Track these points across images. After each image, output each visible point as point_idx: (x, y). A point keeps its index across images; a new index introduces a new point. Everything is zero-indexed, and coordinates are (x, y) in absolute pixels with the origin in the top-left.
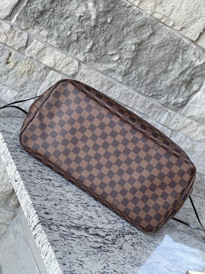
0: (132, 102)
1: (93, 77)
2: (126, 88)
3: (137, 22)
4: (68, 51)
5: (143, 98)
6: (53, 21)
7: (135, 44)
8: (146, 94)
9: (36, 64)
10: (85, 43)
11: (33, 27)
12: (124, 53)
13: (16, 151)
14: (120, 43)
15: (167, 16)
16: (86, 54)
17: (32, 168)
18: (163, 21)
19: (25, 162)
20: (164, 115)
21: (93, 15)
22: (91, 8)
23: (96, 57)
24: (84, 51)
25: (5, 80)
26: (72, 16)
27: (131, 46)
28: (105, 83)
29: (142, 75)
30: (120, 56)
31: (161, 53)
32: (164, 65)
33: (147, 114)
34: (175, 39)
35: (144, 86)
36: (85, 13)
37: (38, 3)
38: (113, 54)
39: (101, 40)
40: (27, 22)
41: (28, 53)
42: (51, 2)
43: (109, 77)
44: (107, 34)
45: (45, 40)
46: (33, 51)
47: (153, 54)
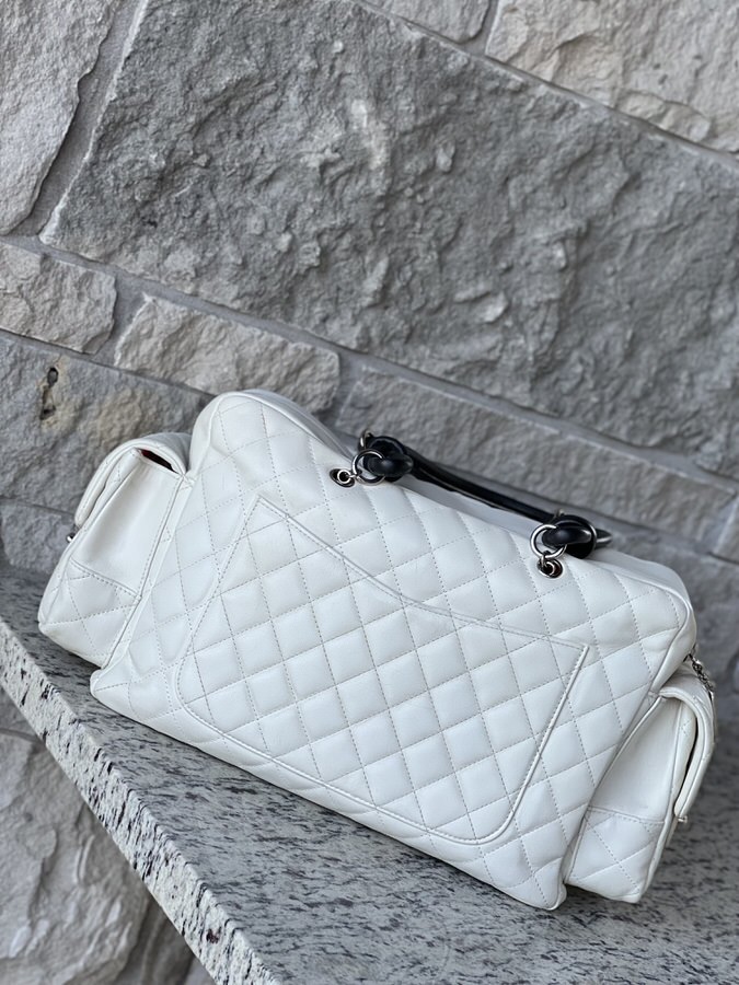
0: (584, 483)
1: (407, 408)
2: (550, 430)
3: (559, 146)
4: (288, 317)
5: (626, 459)
6: (212, 206)
7: (563, 240)
8: (637, 441)
9: (162, 394)
10: (354, 272)
11: (134, 246)
12: (524, 283)
13: (173, 798)
14: (499, 245)
15: (679, 99)
16: (366, 317)
17: (259, 863)
18: (664, 126)
19: (222, 843)
20: (721, 515)
21: (376, 150)
22: (365, 125)
23: (407, 320)
24: (356, 303)
25: (43, 486)
26: (290, 169)
27: (547, 251)
28: (463, 421)
29: (609, 362)
30: (510, 301)
31: (677, 259)
32: (696, 303)
33: (651, 525)
34: (724, 190)
35: (626, 407)
36: (344, 147)
37: (143, 142)
38: (479, 294)
39: (421, 246)
40: (106, 229)
41: (125, 356)
42: (195, 130)
43: (472, 395)
44: (443, 216)
45: (189, 290)
46: (145, 341)
47: (643, 267)
